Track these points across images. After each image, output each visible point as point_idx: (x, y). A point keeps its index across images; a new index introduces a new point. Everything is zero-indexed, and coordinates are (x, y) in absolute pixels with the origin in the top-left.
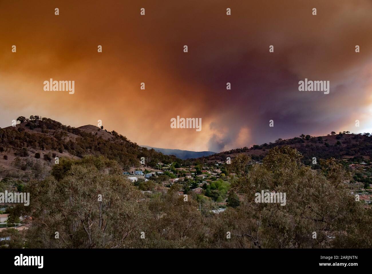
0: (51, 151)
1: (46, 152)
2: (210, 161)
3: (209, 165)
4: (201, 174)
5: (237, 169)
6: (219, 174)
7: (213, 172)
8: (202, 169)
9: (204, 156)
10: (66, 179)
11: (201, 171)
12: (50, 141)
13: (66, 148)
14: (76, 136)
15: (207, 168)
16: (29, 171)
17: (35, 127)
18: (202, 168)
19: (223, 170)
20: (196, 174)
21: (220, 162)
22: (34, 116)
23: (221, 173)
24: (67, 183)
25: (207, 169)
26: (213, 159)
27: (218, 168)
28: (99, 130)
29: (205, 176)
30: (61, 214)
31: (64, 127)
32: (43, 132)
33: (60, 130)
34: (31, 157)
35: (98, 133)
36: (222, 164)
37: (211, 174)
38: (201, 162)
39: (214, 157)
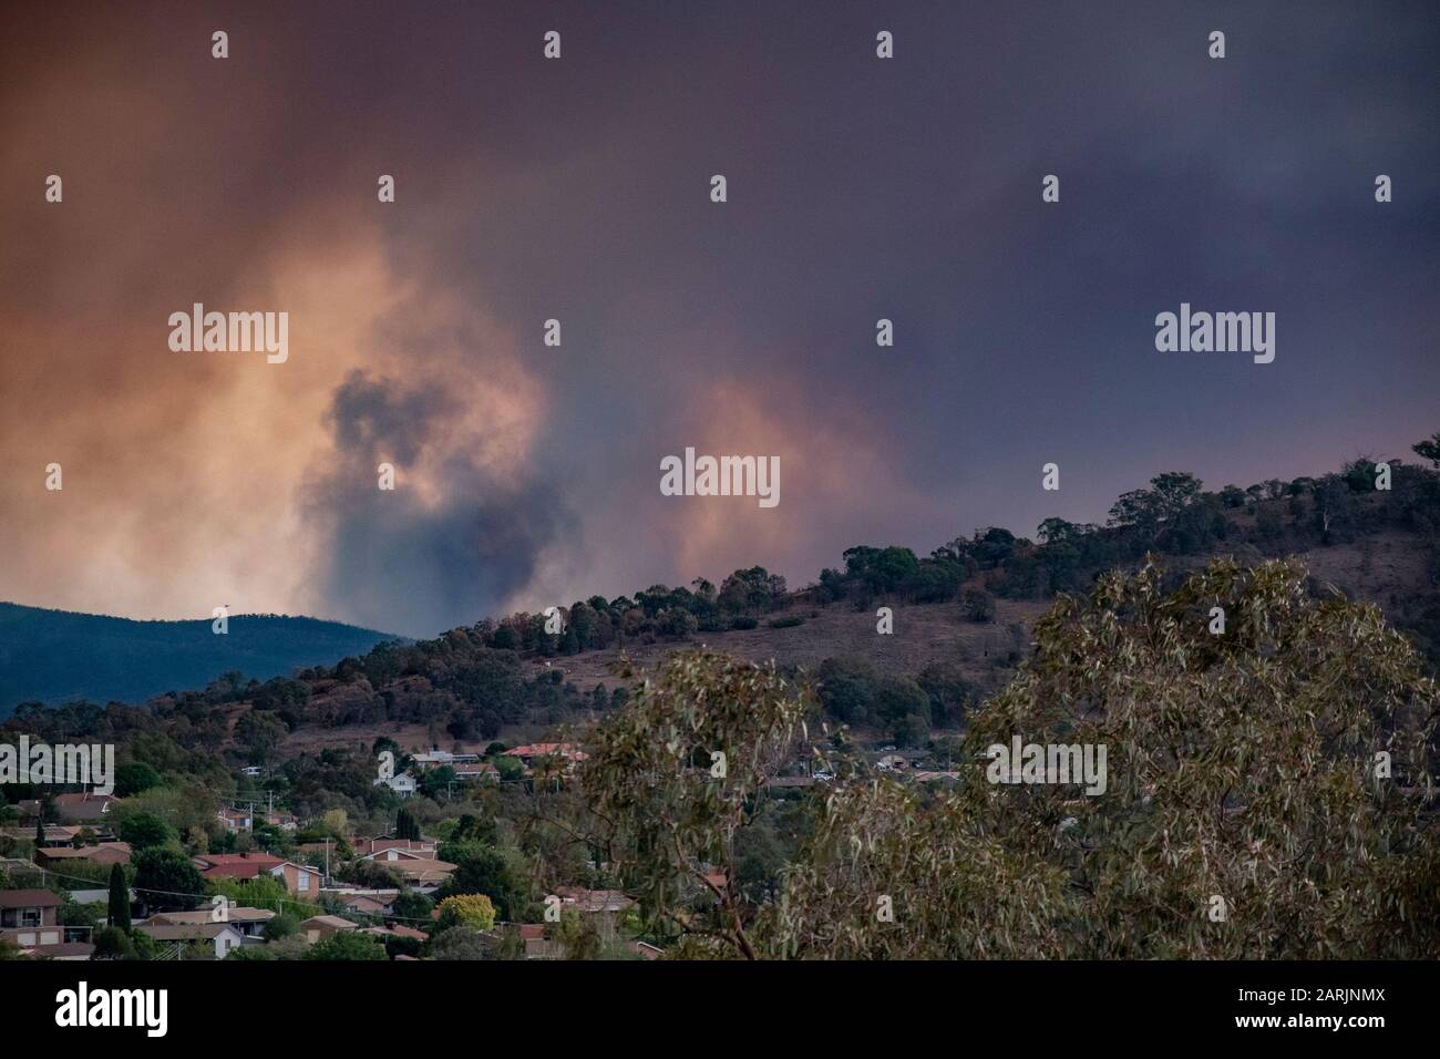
2: (312, 741)
3: (300, 789)
4: (190, 906)
5: (645, 841)
6: (418, 900)
7: (345, 877)
8: (204, 836)
9: (232, 678)
11: (199, 863)
15: (272, 821)
18: (209, 828)
19: (472, 847)
20: (132, 897)
21: (444, 756)
23: (440, 895)
25: (266, 839)
26: (348, 719)
27: (407, 830)
29: (246, 927)
36: (463, 772)
37: (322, 900)
38: (198, 747)
39: (360, 688)
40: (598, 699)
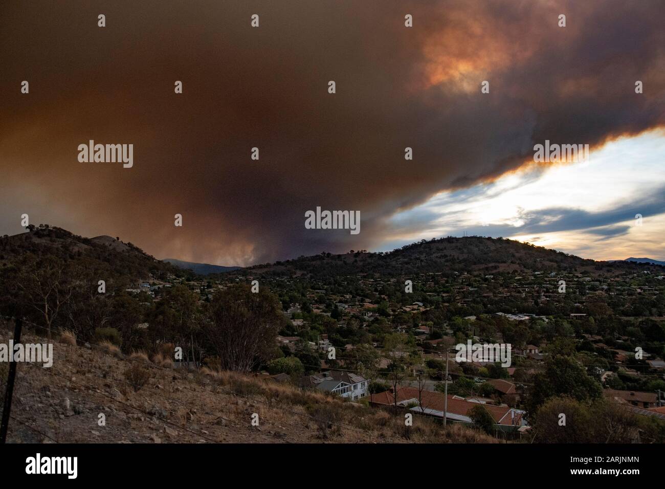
17: (44, 236)
21: (242, 278)
22: (44, 224)
28: (114, 241)
32: (51, 241)
33: (69, 240)
35: (113, 244)
40: (255, 273)
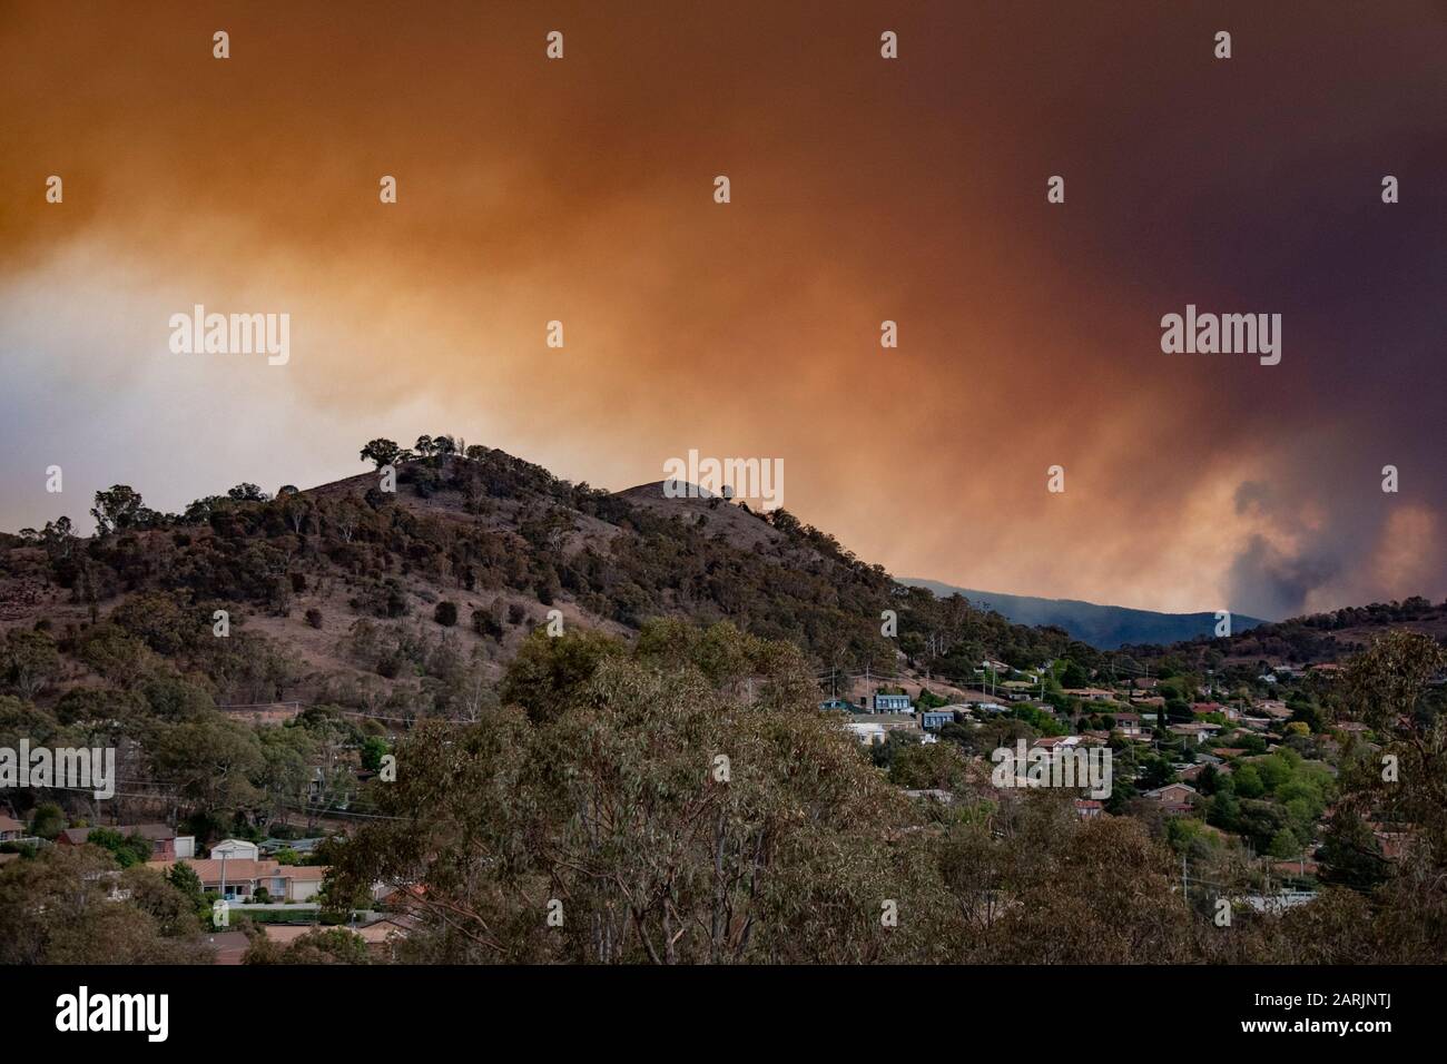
0: (502, 594)
1: (484, 599)
2: (1234, 661)
3: (1229, 679)
4: (1188, 722)
6: (1278, 723)
7: (1249, 713)
8: (1193, 696)
9: (1202, 636)
10: (570, 720)
11: (1191, 706)
12: (498, 549)
13: (569, 583)
14: (612, 532)
15: (1219, 691)
16: (411, 681)
17: (437, 486)
18: (1195, 693)
19: (1300, 704)
20: (1166, 718)
21: (1287, 668)
22: (433, 438)
23: (1288, 721)
24: (573, 738)
25: (1217, 698)
26: (1248, 653)
27: (1273, 696)
28: (713, 503)
29: (1210, 731)
30: (544, 880)
31: (560, 489)
32: (469, 507)
33: (545, 503)
34: (419, 620)
35: (712, 516)
36: (1295, 675)
37: (1239, 722)
38: (1190, 662)
39: (1252, 642)
40: (1351, 647)
